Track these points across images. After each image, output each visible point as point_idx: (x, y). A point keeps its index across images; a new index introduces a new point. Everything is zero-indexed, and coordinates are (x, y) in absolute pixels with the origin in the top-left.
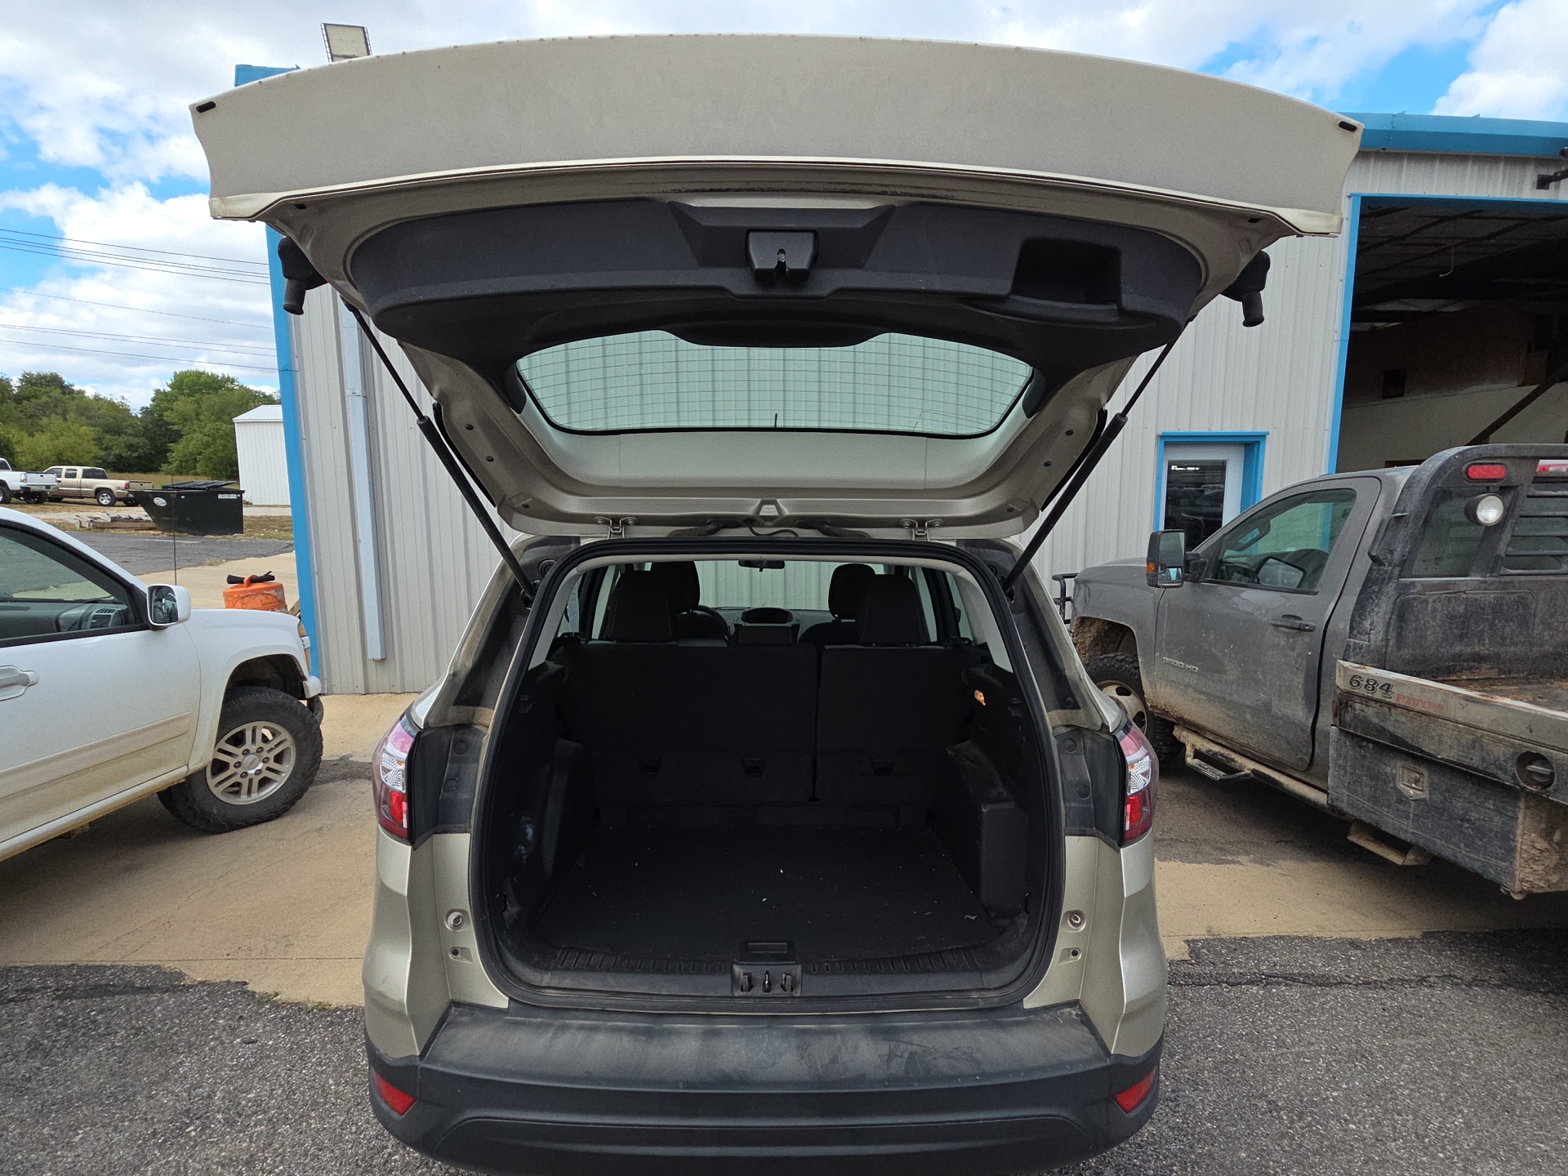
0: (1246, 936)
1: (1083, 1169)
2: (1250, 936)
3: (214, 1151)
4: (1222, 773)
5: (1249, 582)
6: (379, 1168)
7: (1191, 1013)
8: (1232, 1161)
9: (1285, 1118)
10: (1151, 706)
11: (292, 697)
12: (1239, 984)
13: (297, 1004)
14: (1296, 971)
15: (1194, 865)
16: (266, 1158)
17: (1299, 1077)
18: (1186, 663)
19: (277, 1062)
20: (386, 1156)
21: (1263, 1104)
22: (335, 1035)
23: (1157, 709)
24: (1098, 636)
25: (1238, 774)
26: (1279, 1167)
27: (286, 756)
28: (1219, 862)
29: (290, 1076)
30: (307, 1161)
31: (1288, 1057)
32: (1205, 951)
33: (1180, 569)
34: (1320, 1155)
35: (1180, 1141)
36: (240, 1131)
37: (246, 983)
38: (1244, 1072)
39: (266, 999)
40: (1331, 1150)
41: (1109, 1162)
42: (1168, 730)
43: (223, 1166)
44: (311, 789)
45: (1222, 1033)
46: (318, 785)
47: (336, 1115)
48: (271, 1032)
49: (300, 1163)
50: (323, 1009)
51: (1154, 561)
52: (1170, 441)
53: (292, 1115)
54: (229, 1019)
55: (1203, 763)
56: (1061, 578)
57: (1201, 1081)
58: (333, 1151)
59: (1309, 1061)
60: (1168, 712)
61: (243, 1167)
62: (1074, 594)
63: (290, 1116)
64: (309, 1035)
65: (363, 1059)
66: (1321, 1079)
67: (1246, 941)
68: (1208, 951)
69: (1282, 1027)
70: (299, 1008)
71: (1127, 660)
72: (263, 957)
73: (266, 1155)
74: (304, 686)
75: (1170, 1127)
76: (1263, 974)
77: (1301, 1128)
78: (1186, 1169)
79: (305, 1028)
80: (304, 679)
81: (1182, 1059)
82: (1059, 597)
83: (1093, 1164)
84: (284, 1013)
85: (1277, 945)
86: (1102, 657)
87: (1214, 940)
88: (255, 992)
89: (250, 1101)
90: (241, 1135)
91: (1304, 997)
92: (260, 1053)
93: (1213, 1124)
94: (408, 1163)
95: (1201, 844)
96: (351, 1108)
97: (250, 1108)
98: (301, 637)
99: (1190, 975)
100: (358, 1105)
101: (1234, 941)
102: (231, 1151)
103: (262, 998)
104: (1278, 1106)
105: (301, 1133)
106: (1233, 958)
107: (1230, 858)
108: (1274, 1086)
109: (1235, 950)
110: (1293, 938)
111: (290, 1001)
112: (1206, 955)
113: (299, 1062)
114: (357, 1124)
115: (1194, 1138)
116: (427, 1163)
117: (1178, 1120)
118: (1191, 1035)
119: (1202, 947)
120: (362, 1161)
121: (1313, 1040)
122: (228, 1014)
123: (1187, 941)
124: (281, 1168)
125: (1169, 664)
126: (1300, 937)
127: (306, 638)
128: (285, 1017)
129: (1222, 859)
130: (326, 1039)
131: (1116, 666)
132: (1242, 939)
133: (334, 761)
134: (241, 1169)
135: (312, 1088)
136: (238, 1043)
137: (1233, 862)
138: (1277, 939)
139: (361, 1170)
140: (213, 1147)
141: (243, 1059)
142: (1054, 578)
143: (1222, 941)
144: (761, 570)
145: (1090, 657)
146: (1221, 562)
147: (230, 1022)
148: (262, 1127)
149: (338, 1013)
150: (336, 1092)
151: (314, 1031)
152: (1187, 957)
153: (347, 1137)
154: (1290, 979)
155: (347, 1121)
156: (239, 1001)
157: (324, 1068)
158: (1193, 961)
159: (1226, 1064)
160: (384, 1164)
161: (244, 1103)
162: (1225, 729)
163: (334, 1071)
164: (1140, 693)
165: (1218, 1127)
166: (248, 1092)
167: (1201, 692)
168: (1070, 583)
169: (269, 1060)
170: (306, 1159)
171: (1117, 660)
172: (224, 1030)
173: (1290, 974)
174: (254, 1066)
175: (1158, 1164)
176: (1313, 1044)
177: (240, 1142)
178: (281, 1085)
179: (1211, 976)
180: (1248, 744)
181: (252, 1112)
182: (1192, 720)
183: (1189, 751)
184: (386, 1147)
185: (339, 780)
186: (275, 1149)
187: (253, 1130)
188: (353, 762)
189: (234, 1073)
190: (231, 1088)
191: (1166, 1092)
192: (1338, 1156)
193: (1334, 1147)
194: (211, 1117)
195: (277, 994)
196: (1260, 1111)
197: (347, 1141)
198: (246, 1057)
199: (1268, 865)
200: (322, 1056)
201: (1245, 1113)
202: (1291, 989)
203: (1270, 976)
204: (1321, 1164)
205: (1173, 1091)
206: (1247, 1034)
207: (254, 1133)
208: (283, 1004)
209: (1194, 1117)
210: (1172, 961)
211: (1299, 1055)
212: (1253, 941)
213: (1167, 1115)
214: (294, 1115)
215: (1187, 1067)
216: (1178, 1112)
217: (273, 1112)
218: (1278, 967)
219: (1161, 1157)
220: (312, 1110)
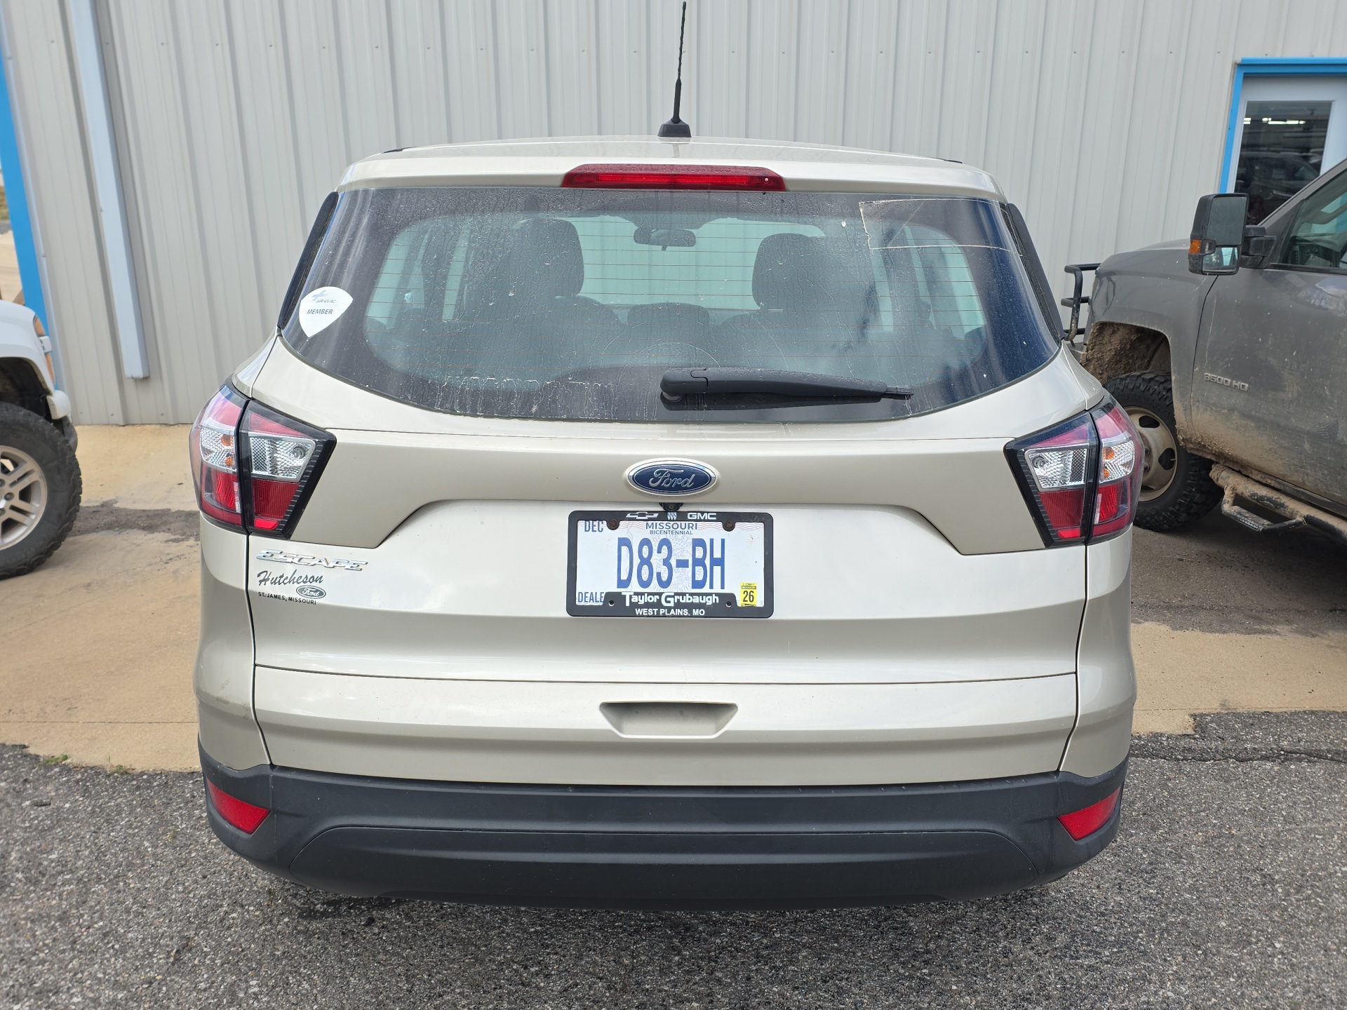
0: (1270, 711)
1: (1033, 934)
2: (1274, 711)
3: (19, 908)
4: (1266, 522)
5: (1330, 266)
6: (216, 925)
7: (1186, 788)
8: (1209, 930)
9: (1280, 890)
10: (1183, 440)
11: (35, 415)
12: (1252, 759)
13: (92, 768)
14: (1324, 748)
15: (1217, 634)
16: (82, 915)
17: (1305, 852)
18: (1232, 380)
19: (79, 825)
20: (222, 914)
21: (1257, 878)
22: (144, 799)
23: (1191, 443)
24: (1121, 349)
25: (1287, 523)
26: (1263, 936)
27: (34, 494)
28: (1249, 632)
29: (97, 838)
30: (131, 917)
31: (1296, 833)
32: (1214, 725)
33: (1236, 248)
34: (1314, 925)
35: (1151, 910)
36: (47, 890)
37: (24, 747)
38: (1239, 846)
39: (53, 763)
40: (1328, 921)
41: (1064, 929)
42: (1203, 472)
43: (33, 921)
44: (69, 539)
45: (1220, 808)
46: (76, 535)
47: (157, 876)
48: (66, 795)
49: (122, 919)
50: (125, 774)
51: (1201, 238)
52: (1252, 73)
53: (106, 875)
54: (12, 782)
55: (1244, 511)
56: (1077, 271)
57: (1186, 855)
58: (159, 909)
59: (1321, 837)
60: (1204, 446)
61: (56, 922)
62: (1093, 293)
63: (103, 876)
64: (111, 798)
65: (182, 822)
66: (1332, 855)
67: (1267, 716)
68: (1218, 726)
69: (1295, 803)
70: (96, 772)
71: (1156, 379)
72: (42, 720)
73: (82, 912)
74: (49, 401)
75: (1140, 897)
76: (1282, 750)
77: (1297, 901)
78: (1154, 936)
79: (107, 791)
80: (48, 392)
81: (1166, 832)
82: (1073, 297)
83: (1045, 930)
84: (79, 776)
85: (1306, 720)
86: (1124, 376)
87: (1227, 714)
88: (38, 756)
89: (52, 862)
90: (49, 893)
91: (1329, 774)
92: (57, 816)
93: (1193, 894)
94: (248, 921)
95: (1231, 613)
96: (173, 869)
97: (54, 868)
98: (39, 335)
99: (1190, 750)
100: (182, 866)
101: (1253, 715)
102: (39, 908)
103: (48, 762)
104: (1273, 879)
105: (119, 892)
106: (1247, 733)
107: (1264, 627)
108: (1273, 860)
109: (1252, 725)
110: (1327, 714)
111: (84, 765)
112: (1215, 729)
113: (105, 824)
114: (184, 885)
115: (1168, 908)
116: (271, 921)
117: (1151, 891)
118: (1181, 810)
119: (1212, 722)
120: (194, 918)
121: (1331, 817)
122: (9, 778)
123: (1194, 716)
124: (101, 923)
125: (1212, 381)
126: (1337, 712)
127: (45, 338)
128: (81, 780)
129: (1254, 629)
130: (134, 802)
131: (1142, 388)
132: (1263, 714)
133: (94, 507)
134: (54, 925)
135: (123, 850)
136: (27, 806)
137: (1269, 632)
138: (1307, 714)
139: (195, 926)
140: (17, 904)
141: (36, 822)
142: (1068, 270)
143: (1237, 715)
144: (664, 249)
145: (1109, 377)
146: (1294, 240)
147: (14, 785)
148: (72, 886)
149: (145, 777)
150: (154, 854)
151: (119, 794)
152: (1190, 731)
153: (174, 896)
154: (1314, 755)
155: (172, 881)
156: (20, 765)
157: (136, 831)
158: (1197, 736)
159: (1219, 838)
160: (221, 921)
161: (45, 863)
162: (1276, 465)
163: (148, 834)
164: (1171, 423)
165: (1198, 898)
166: (50, 852)
167: (1249, 417)
168: (1089, 277)
169: (68, 823)
170: (129, 916)
171: (1144, 379)
172: (8, 793)
173: (1316, 750)
174: (51, 828)
175: (1121, 931)
176: (1329, 820)
177: (48, 900)
178: (87, 847)
179: (1217, 752)
180: (1304, 482)
181: (57, 872)
182: (1235, 455)
183: (1228, 496)
184: (222, 906)
185: (103, 530)
186: (92, 907)
187: (61, 889)
188: (118, 510)
189: (27, 834)
190: (28, 849)
191: (1141, 864)
192: (1335, 927)
193: (1333, 918)
194: (10, 877)
195: (66, 758)
196: (1251, 884)
197: (175, 900)
198: (40, 818)
199: (1313, 636)
200: (133, 819)
201: (1233, 886)
202: (1315, 766)
203: (1291, 752)
204: (1314, 934)
205: (1151, 864)
206: (1250, 810)
207: (63, 891)
208: (75, 767)
209: (1171, 889)
210: (1172, 735)
211: (1310, 831)
212: (1277, 716)
213: (1139, 886)
214: (107, 875)
215: (1171, 841)
216: (1153, 883)
217: (82, 872)
218: (1302, 743)
219: (1126, 925)
220: (129, 871)
